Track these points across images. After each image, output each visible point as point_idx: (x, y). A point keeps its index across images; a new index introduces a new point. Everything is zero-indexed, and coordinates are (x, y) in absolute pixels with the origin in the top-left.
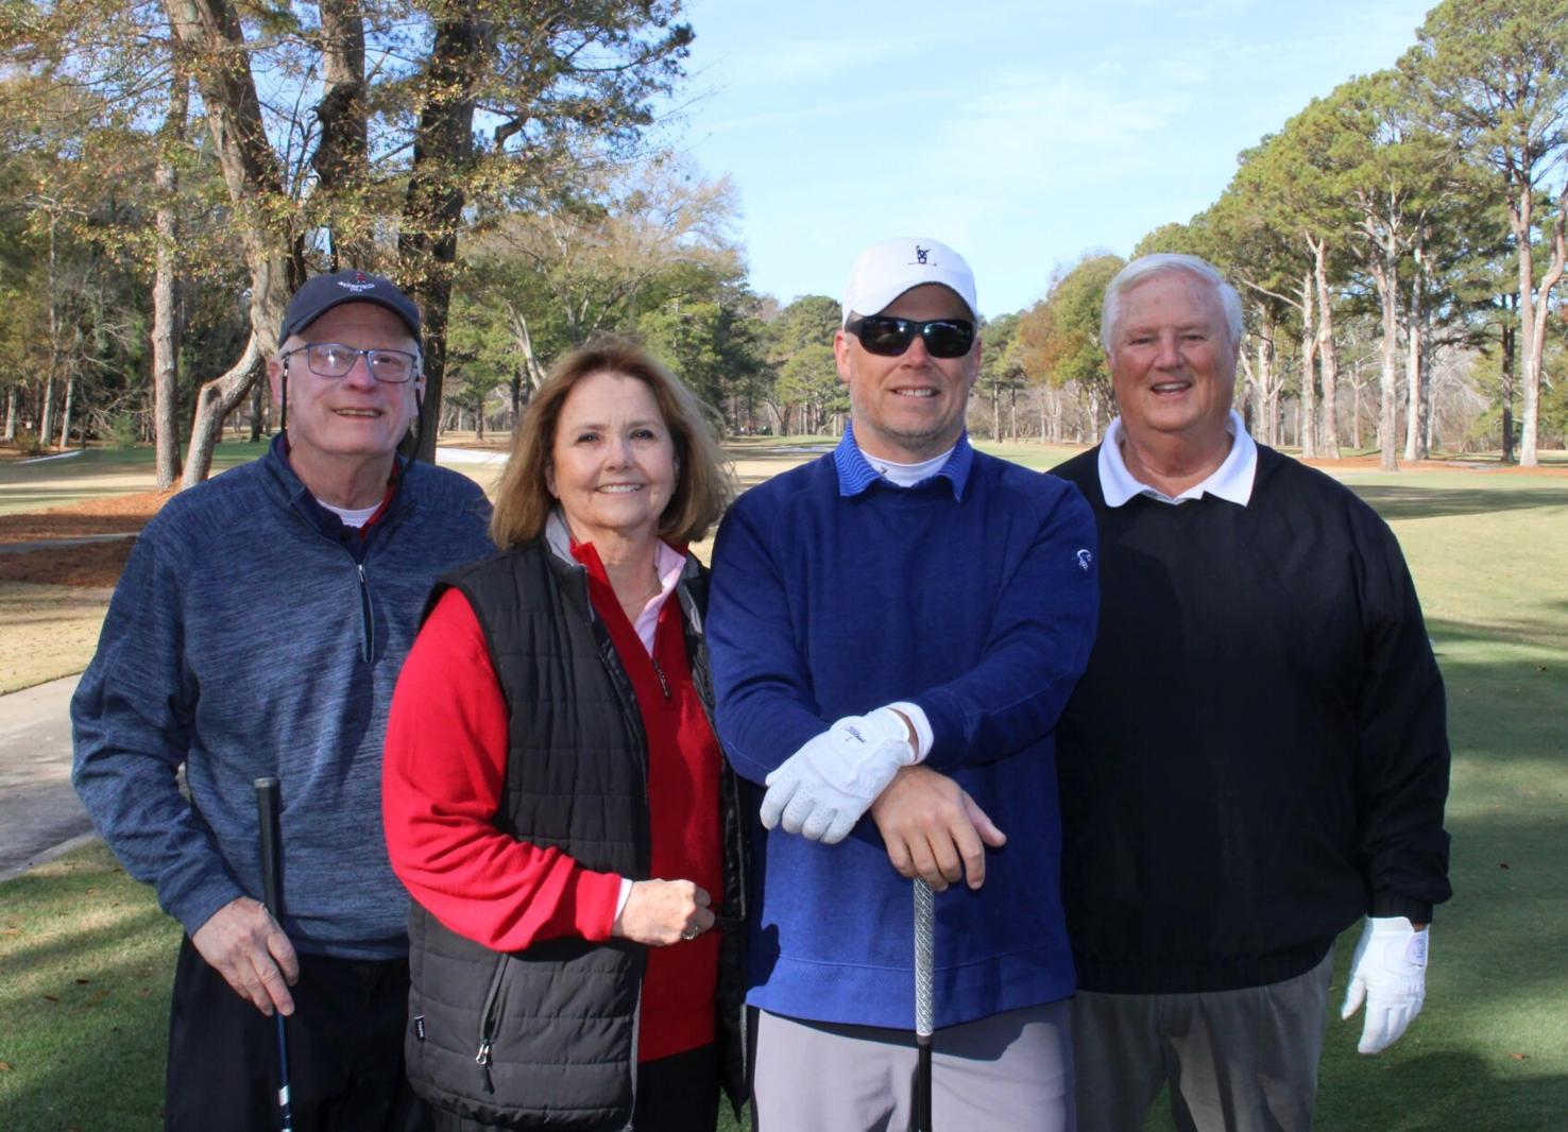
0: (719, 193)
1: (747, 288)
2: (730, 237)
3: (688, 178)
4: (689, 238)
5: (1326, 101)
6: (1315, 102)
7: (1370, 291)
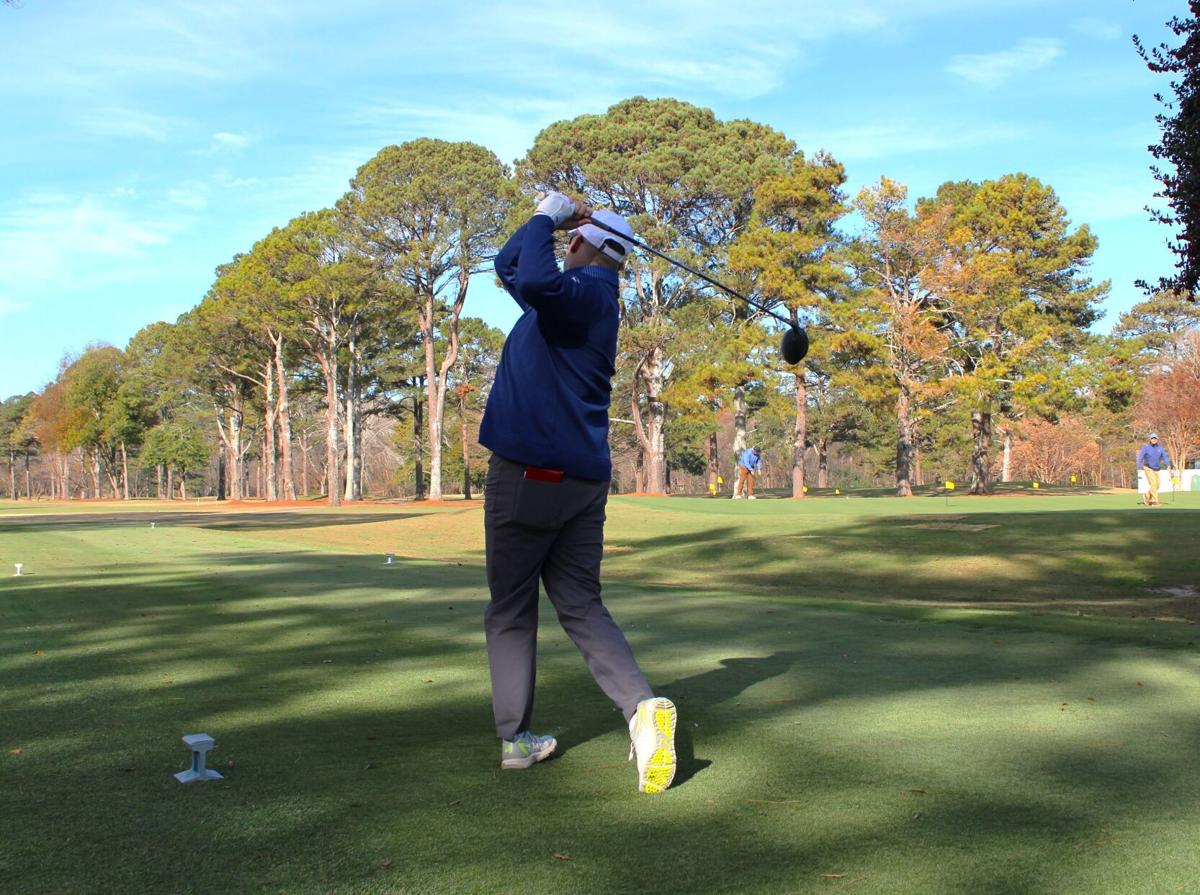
5: (284, 230)
6: (275, 231)
7: (316, 374)
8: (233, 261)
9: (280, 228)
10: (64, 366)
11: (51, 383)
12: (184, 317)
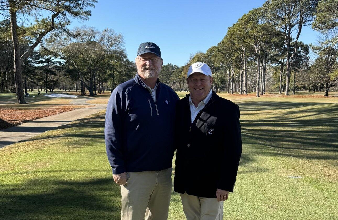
0: (119, 38)
1: (128, 60)
2: (123, 48)
3: (112, 34)
4: (113, 48)
5: (247, 15)
6: (245, 15)
7: (254, 59)
8: (232, 26)
9: (246, 14)
10: (191, 58)
11: (188, 63)
12: (220, 43)
